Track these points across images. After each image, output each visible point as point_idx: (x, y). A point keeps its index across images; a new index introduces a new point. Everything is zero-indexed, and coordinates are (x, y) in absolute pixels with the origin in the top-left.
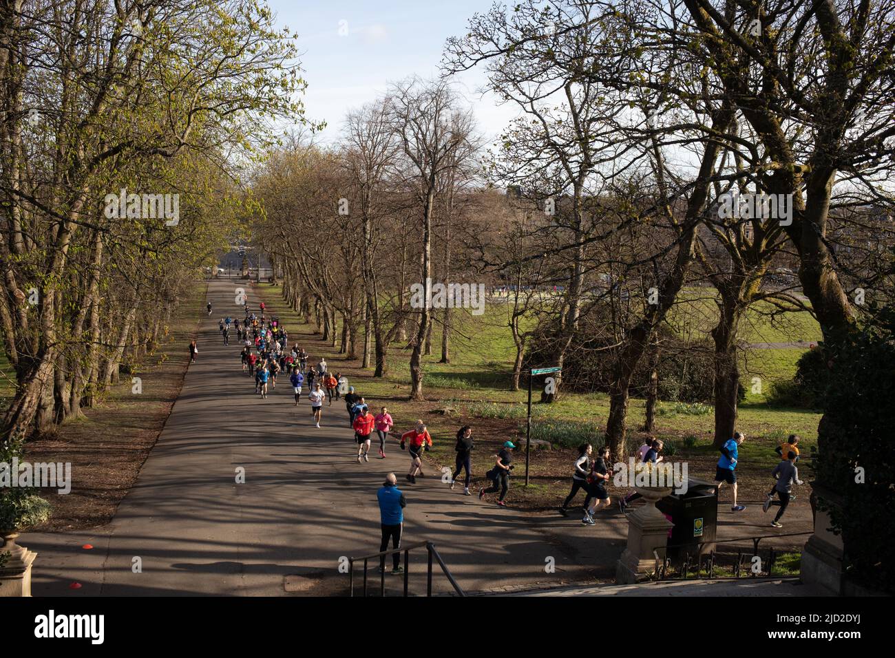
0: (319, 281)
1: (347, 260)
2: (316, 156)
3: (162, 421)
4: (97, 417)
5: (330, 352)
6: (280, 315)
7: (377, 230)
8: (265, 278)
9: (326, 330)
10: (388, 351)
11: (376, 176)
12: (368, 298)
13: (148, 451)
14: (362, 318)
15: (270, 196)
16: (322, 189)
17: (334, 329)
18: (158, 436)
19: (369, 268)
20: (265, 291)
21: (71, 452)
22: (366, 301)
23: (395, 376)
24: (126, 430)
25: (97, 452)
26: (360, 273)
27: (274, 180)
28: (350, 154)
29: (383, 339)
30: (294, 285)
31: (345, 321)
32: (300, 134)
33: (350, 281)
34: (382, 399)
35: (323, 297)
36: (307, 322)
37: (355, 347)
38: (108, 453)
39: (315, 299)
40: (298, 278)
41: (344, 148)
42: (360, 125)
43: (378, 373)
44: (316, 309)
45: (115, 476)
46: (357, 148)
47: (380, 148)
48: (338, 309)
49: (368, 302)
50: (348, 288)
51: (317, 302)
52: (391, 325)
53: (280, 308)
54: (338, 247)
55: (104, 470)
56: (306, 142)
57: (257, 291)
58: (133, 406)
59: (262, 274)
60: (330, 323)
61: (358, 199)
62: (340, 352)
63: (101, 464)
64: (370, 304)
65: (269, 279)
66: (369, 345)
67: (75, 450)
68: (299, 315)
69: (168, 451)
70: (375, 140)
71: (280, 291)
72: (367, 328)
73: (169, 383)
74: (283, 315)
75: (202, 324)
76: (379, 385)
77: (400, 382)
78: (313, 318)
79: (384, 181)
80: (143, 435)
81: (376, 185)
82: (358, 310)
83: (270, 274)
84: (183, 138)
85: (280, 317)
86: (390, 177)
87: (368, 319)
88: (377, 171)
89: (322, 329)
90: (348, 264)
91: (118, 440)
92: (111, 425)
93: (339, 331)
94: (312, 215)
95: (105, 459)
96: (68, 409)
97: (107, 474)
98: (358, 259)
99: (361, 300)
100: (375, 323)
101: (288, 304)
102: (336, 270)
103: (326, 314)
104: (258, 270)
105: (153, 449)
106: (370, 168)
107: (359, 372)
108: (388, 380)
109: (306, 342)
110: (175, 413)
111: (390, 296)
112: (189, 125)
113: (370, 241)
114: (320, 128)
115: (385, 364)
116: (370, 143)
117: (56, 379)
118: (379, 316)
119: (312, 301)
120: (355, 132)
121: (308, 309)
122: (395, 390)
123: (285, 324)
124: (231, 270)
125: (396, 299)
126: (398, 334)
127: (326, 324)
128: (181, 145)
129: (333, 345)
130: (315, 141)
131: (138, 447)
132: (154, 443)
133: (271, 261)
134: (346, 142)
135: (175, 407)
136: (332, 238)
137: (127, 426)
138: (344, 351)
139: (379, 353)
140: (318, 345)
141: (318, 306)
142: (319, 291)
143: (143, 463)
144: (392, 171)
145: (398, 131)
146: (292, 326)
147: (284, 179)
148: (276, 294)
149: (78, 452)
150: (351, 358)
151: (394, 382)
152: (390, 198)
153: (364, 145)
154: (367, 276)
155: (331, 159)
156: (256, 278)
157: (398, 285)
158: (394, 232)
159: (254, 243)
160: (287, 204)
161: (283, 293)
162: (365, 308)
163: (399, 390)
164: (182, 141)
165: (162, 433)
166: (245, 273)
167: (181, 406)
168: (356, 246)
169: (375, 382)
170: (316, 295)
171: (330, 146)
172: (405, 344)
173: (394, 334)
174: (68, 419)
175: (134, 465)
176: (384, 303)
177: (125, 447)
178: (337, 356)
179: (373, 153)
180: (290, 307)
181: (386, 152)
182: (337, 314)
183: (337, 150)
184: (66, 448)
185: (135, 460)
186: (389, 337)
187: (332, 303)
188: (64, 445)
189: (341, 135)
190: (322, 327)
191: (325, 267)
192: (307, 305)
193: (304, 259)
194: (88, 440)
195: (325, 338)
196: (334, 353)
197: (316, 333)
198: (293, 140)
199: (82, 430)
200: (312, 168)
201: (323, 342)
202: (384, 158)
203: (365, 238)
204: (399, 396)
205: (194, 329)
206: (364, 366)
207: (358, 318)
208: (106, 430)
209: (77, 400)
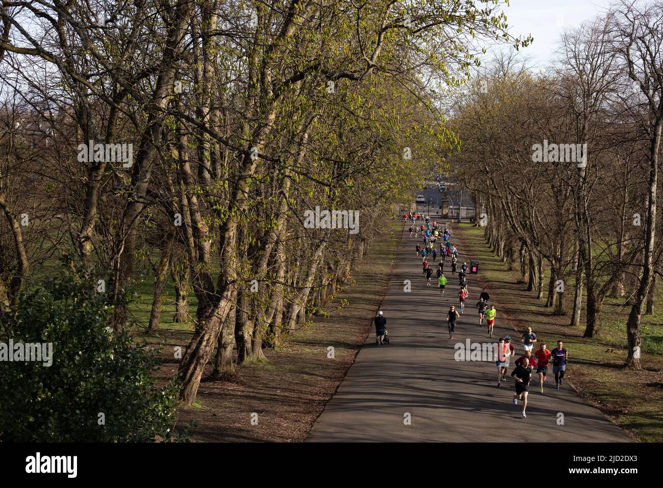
0: (526, 224)
1: (558, 201)
2: (527, 83)
3: (343, 370)
4: (277, 360)
5: (534, 304)
6: (480, 259)
7: (594, 166)
8: (467, 218)
9: (531, 279)
10: (602, 307)
11: (594, 105)
12: (580, 245)
13: (324, 403)
14: (573, 267)
15: (473, 127)
16: (532, 120)
17: (540, 278)
18: (338, 387)
19: (582, 211)
20: (466, 232)
21: (247, 397)
22: (578, 248)
23: (609, 338)
24: (306, 377)
25: (273, 400)
26: (573, 215)
27: (478, 109)
28: (566, 79)
29: (596, 292)
30: (498, 226)
31: (553, 270)
32: (510, 59)
33: (561, 225)
34: (591, 364)
35: (529, 241)
36: (510, 269)
37: (563, 301)
38: (285, 401)
39: (520, 244)
40: (503, 219)
41: (558, 72)
42: (577, 46)
43: (589, 333)
44: (521, 254)
45: (287, 428)
46: (574, 73)
47: (600, 72)
48: (545, 256)
49: (580, 250)
50: (557, 233)
51: (522, 247)
52: (606, 278)
53: (482, 253)
54: (548, 186)
55: (277, 420)
56: (516, 68)
57: (457, 232)
58: (315, 351)
59: (463, 213)
60: (536, 271)
61: (574, 132)
62: (546, 306)
63: (275, 413)
64: (582, 253)
65: (471, 219)
66: (579, 299)
67: (251, 394)
68: (503, 260)
69: (342, 406)
70: (594, 63)
71: (482, 233)
72: (578, 280)
73: (356, 329)
74: (484, 259)
75: (396, 266)
76: (589, 347)
77: (614, 346)
78: (517, 265)
79: (604, 111)
80: (321, 384)
81: (594, 115)
82: (569, 258)
83: (472, 213)
84: (371, 59)
85: (480, 262)
86: (612, 106)
87: (580, 270)
88: (596, 99)
89: (527, 278)
90: (559, 205)
91: (296, 388)
92: (291, 371)
93: (545, 282)
94: (521, 149)
95: (280, 409)
96: (250, 350)
97: (279, 425)
98: (571, 200)
99: (572, 248)
100: (588, 275)
101: (490, 247)
102: (545, 212)
103: (531, 261)
104: (459, 209)
105: (331, 402)
106: (587, 95)
107: (567, 331)
108: (600, 342)
109: (508, 291)
110: (359, 362)
111: (607, 243)
112: (378, 44)
113: (584, 179)
114: (525, 44)
115: (597, 322)
116: (589, 66)
117: (238, 317)
118: (592, 267)
119: (517, 246)
120: (571, 54)
121: (512, 255)
122: (608, 354)
123: (485, 270)
124: (431, 208)
125: (614, 248)
126: (615, 289)
127: (531, 273)
128: (369, 67)
129: (538, 297)
130: (527, 66)
131: (316, 398)
132: (332, 395)
133: (474, 199)
134: (559, 66)
135: (358, 356)
136: (542, 175)
137: (307, 373)
138: (551, 305)
139: (591, 310)
140: (521, 296)
141: (523, 251)
142: (526, 235)
143: (318, 417)
144: (614, 99)
145: (621, 51)
146: (493, 272)
147: (490, 108)
148: (477, 236)
149: (254, 398)
150: (559, 313)
151: (607, 345)
152: (612, 129)
153: (581, 68)
154: (580, 219)
155: (544, 85)
156: (457, 217)
157: (616, 231)
158: (615, 168)
159: (455, 179)
160: (492, 137)
161: (486, 234)
162: (577, 257)
163: (613, 355)
164: (371, 63)
165: (343, 383)
166: (445, 211)
167: (367, 354)
168: (568, 185)
169: (585, 343)
170: (520, 239)
171: (544, 70)
172: (621, 301)
173: (610, 289)
174: (247, 360)
175: (309, 418)
176: (599, 252)
177: (302, 396)
178: (542, 309)
179: (592, 78)
180: (493, 252)
181: (607, 77)
182: (545, 262)
183: (552, 75)
184: (243, 392)
185: (310, 412)
186: (603, 292)
187: (539, 249)
188: (241, 388)
189: (555, 57)
190: (527, 275)
191: (532, 207)
192: (511, 249)
193: (509, 198)
194: (266, 386)
195: (530, 289)
196: (539, 306)
197: (520, 282)
198: (502, 65)
199: (262, 373)
200: (522, 95)
201: (527, 293)
202: (605, 83)
203: (579, 176)
204: (612, 362)
205: (386, 270)
206: (573, 323)
207: (569, 268)
208: (285, 374)
209: (259, 340)
